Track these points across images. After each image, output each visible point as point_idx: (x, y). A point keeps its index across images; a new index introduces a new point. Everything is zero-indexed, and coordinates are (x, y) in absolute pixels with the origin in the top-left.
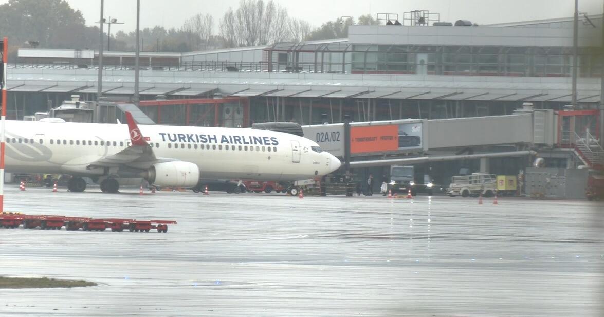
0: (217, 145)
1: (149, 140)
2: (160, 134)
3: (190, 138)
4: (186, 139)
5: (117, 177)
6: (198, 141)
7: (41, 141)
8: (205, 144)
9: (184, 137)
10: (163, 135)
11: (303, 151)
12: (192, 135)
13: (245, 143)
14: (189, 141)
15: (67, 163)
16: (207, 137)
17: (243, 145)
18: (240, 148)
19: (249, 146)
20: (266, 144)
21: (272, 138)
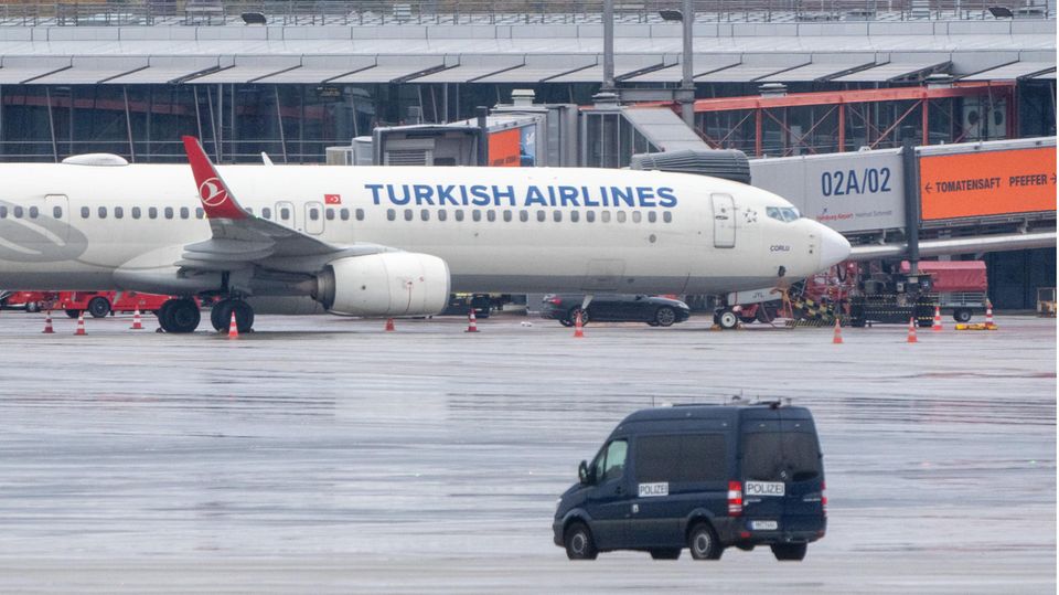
0: (515, 211)
1: (339, 202)
2: (367, 186)
3: (444, 194)
4: (435, 197)
5: (247, 295)
6: (465, 202)
7: (58, 212)
8: (484, 210)
9: (431, 192)
10: (375, 188)
11: (741, 220)
12: (451, 188)
13: (588, 203)
14: (442, 203)
15: (127, 264)
16: (490, 192)
17: (583, 210)
18: (575, 217)
19: (598, 211)
20: (643, 204)
21: (660, 192)
